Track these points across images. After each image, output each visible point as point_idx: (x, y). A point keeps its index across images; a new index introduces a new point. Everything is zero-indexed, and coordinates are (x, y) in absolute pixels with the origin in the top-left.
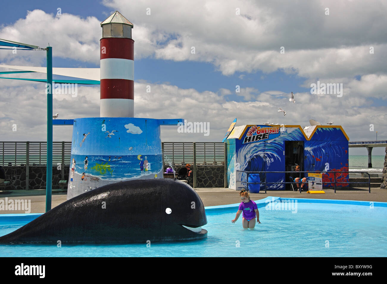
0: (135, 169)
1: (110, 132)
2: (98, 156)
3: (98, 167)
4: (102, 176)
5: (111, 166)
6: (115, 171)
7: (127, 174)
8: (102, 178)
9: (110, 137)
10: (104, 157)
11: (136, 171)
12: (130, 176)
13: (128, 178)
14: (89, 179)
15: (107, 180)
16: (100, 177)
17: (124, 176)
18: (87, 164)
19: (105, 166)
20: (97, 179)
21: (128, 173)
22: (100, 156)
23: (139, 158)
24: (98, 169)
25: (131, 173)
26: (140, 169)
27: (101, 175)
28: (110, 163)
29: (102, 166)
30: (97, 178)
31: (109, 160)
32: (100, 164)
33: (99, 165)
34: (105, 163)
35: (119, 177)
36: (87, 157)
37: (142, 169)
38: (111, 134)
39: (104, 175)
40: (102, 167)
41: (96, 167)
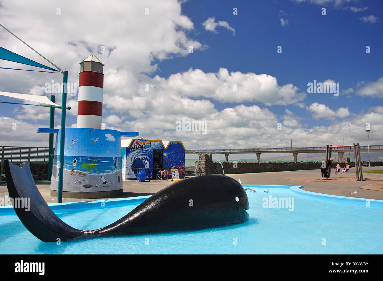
0: (111, 167)
1: (95, 140)
2: (85, 157)
3: (86, 165)
4: (89, 172)
5: (95, 164)
6: (98, 169)
7: (106, 171)
8: (89, 173)
9: (95, 143)
10: (90, 158)
11: (111, 169)
12: (109, 172)
13: (107, 173)
14: (77, 174)
15: (93, 175)
16: (87, 173)
17: (105, 172)
18: (76, 163)
19: (91, 164)
20: (85, 174)
21: (107, 169)
22: (87, 157)
23: (114, 159)
24: (85, 167)
25: (109, 170)
26: (114, 167)
27: (89, 171)
28: (94, 162)
29: (89, 164)
30: (84, 174)
31: (94, 160)
32: (87, 163)
33: (86, 164)
34: (91, 162)
35: (102, 173)
36: (76, 158)
37: (115, 167)
38: (95, 141)
39: (90, 171)
40: (89, 165)
41: (84, 165)
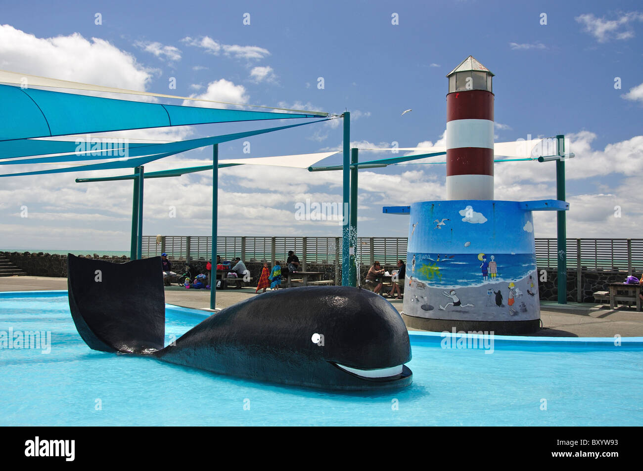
0: (473, 273)
1: (440, 221)
2: (424, 254)
3: (425, 269)
4: (429, 282)
5: (439, 268)
6: (444, 276)
7: (461, 281)
8: (429, 284)
9: (440, 228)
10: (432, 255)
11: (474, 277)
12: (466, 284)
13: (462, 285)
14: (415, 284)
15: (435, 287)
16: (426, 283)
17: (457, 283)
18: (414, 265)
19: (432, 268)
20: (423, 286)
21: (463, 278)
22: (427, 254)
23: (480, 257)
24: (424, 272)
25: (467, 279)
26: (482, 274)
27: (429, 280)
29: (429, 267)
30: (423, 284)
31: (438, 260)
32: (427, 265)
33: (425, 267)
34: (432, 263)
35: (451, 285)
36: (414, 255)
37: (485, 274)
38: (440, 224)
39: (431, 281)
40: (430, 269)
41: (422, 269)
